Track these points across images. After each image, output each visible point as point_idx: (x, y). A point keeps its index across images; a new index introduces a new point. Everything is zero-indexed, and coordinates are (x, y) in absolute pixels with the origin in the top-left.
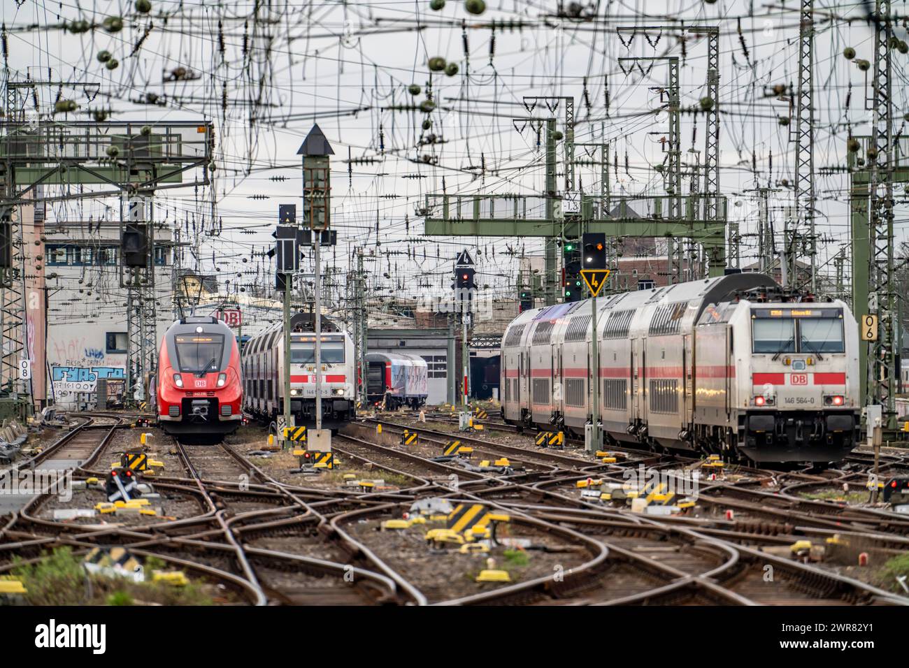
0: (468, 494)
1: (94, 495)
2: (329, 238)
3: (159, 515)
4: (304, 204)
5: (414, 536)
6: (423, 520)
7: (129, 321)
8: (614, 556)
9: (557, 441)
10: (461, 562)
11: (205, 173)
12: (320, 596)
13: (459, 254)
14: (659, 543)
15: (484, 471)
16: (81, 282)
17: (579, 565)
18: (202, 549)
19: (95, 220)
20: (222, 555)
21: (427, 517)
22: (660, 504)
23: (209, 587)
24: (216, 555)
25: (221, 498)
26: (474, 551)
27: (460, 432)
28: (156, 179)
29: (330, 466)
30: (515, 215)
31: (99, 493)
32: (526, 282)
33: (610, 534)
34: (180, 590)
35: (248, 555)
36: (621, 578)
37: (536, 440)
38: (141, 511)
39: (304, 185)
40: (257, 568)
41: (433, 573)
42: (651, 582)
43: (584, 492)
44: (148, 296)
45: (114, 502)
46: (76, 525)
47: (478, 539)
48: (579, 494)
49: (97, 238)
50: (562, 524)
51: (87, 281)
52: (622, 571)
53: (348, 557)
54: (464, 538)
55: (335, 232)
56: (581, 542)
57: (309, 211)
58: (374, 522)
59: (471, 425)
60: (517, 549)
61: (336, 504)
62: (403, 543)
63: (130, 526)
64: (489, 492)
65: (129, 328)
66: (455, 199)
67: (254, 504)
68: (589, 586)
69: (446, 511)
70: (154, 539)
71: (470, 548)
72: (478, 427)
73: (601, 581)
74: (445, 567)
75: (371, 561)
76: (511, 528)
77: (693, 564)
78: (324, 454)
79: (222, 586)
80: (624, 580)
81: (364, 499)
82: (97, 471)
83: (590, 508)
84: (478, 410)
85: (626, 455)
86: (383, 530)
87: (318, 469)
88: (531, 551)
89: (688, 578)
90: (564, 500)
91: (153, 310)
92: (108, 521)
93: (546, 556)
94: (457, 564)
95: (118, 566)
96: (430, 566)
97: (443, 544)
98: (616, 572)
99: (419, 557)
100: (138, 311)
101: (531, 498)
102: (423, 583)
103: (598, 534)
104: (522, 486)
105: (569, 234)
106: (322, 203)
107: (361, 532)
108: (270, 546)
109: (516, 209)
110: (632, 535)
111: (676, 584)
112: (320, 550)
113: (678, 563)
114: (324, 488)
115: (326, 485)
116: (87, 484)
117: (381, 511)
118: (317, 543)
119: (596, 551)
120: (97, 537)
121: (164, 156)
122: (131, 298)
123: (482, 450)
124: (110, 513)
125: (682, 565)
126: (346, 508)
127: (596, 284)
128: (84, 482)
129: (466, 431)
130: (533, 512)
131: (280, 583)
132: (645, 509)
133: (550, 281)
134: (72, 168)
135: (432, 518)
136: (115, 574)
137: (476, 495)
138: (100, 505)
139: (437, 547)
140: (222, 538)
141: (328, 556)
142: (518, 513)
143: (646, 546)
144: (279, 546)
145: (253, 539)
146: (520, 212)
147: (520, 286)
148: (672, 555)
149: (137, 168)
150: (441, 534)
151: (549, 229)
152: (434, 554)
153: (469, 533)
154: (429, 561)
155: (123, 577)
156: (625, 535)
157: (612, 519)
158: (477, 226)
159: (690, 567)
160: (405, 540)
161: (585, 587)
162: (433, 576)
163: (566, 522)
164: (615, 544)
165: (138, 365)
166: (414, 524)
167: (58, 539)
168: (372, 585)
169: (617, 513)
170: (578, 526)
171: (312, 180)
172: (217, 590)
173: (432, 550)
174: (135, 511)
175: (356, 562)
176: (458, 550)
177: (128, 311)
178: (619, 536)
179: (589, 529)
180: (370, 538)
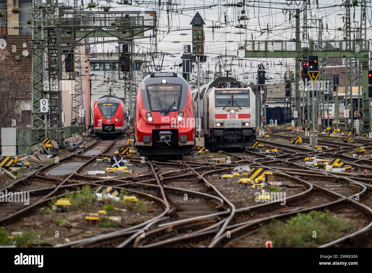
0: (259, 164)
1: (106, 164)
2: (203, 59)
3: (131, 173)
4: (193, 45)
5: (234, 181)
6: (238, 174)
7: (125, 93)
8: (315, 189)
9: (299, 141)
10: (252, 192)
11: (154, 32)
12: (193, 206)
13: (259, 65)
14: (335, 183)
15: (267, 154)
16: (105, 77)
17: (301, 193)
18: (147, 187)
19: (110, 52)
20: (155, 189)
21: (240, 173)
22: (337, 167)
23: (147, 202)
24: (152, 189)
25: (157, 166)
26: (257, 187)
27: (259, 138)
28: (133, 35)
29: (204, 152)
30: (282, 49)
31: (108, 164)
32: (288, 76)
33: (316, 180)
34: (134, 204)
35: (165, 189)
36: (318, 198)
37: (290, 141)
38: (124, 171)
39: (193, 37)
40: (168, 195)
41: (241, 196)
42: (330, 199)
43: (307, 163)
44: (133, 83)
45: (113, 168)
46: (96, 177)
47: (260, 182)
48: (305, 163)
49: (111, 59)
50: (295, 176)
51: (107, 77)
52: (318, 195)
53: (206, 190)
54: (254, 182)
55: (206, 57)
56: (303, 183)
57: (195, 48)
58: (219, 175)
59: (264, 135)
60: (276, 186)
61: (204, 168)
62: (230, 184)
63: (119, 177)
64: (267, 163)
65: (125, 96)
66: (257, 42)
67: (171, 168)
68: (304, 201)
69: (248, 171)
70: (127, 183)
71: (256, 186)
72: (267, 136)
73: (309, 199)
74: (245, 194)
75: (215, 192)
76: (275, 178)
77: (348, 192)
78: (202, 147)
79: (153, 202)
80: (319, 199)
81: (216, 166)
82: (109, 155)
83: (308, 169)
84: (268, 128)
85: (327, 147)
86: (222, 179)
87: (199, 153)
88: (282, 187)
89: (344, 198)
90: (298, 166)
91: (135, 89)
92: (110, 175)
93: (288, 189)
94: (250, 192)
95: (109, 194)
96: (239, 194)
97: (246, 184)
98: (316, 195)
99: (235, 190)
100: (129, 89)
101: (285, 165)
102: (236, 200)
103: (310, 180)
104: (282, 160)
105: (304, 56)
106: (200, 44)
107: (213, 180)
108: (175, 185)
109: (282, 46)
110: (324, 180)
111: (339, 200)
112: (196, 187)
113: (342, 191)
114: (201, 161)
115: (201, 160)
116: (104, 160)
117: (222, 171)
118: (195, 184)
119: (308, 187)
120: (104, 182)
121: (137, 25)
122: (126, 84)
123: (268, 145)
124: (111, 172)
125: (343, 192)
126: (208, 169)
127: (314, 77)
128: (102, 159)
129: (262, 138)
130: (284, 171)
131: (177, 201)
132: (331, 169)
133: (297, 76)
134: (98, 31)
135: (242, 173)
136: (108, 197)
137: (262, 164)
138: (107, 169)
139: (243, 186)
140: (155, 182)
141: (198, 189)
142: (277, 171)
143: (329, 185)
144: (179, 185)
145: (168, 183)
146: (284, 47)
147: (285, 78)
148: (340, 188)
149: (125, 30)
150: (245, 180)
151: (296, 54)
152: (242, 188)
153: (257, 180)
154: (239, 191)
155: (111, 199)
156: (321, 180)
157: (317, 174)
158: (266, 54)
159: (346, 193)
160: (230, 183)
161: (302, 202)
162: (240, 198)
163: (297, 175)
164: (317, 184)
165: (129, 111)
166: (235, 176)
167: (88, 183)
168: (215, 201)
169: (319, 171)
170: (302, 177)
171: (196, 35)
172: (151, 204)
173: (241, 187)
174: (121, 171)
175: (209, 192)
176: (251, 187)
177: (125, 89)
178: (319, 181)
179: (307, 178)
180: (216, 182)
